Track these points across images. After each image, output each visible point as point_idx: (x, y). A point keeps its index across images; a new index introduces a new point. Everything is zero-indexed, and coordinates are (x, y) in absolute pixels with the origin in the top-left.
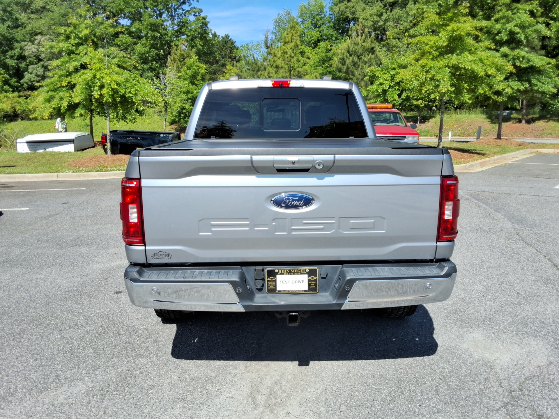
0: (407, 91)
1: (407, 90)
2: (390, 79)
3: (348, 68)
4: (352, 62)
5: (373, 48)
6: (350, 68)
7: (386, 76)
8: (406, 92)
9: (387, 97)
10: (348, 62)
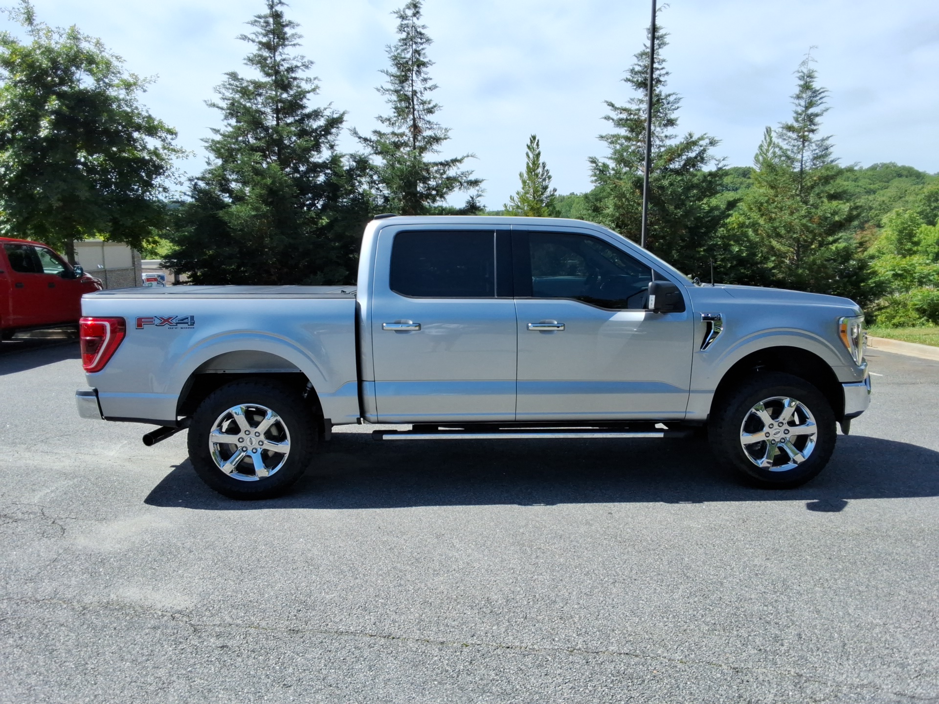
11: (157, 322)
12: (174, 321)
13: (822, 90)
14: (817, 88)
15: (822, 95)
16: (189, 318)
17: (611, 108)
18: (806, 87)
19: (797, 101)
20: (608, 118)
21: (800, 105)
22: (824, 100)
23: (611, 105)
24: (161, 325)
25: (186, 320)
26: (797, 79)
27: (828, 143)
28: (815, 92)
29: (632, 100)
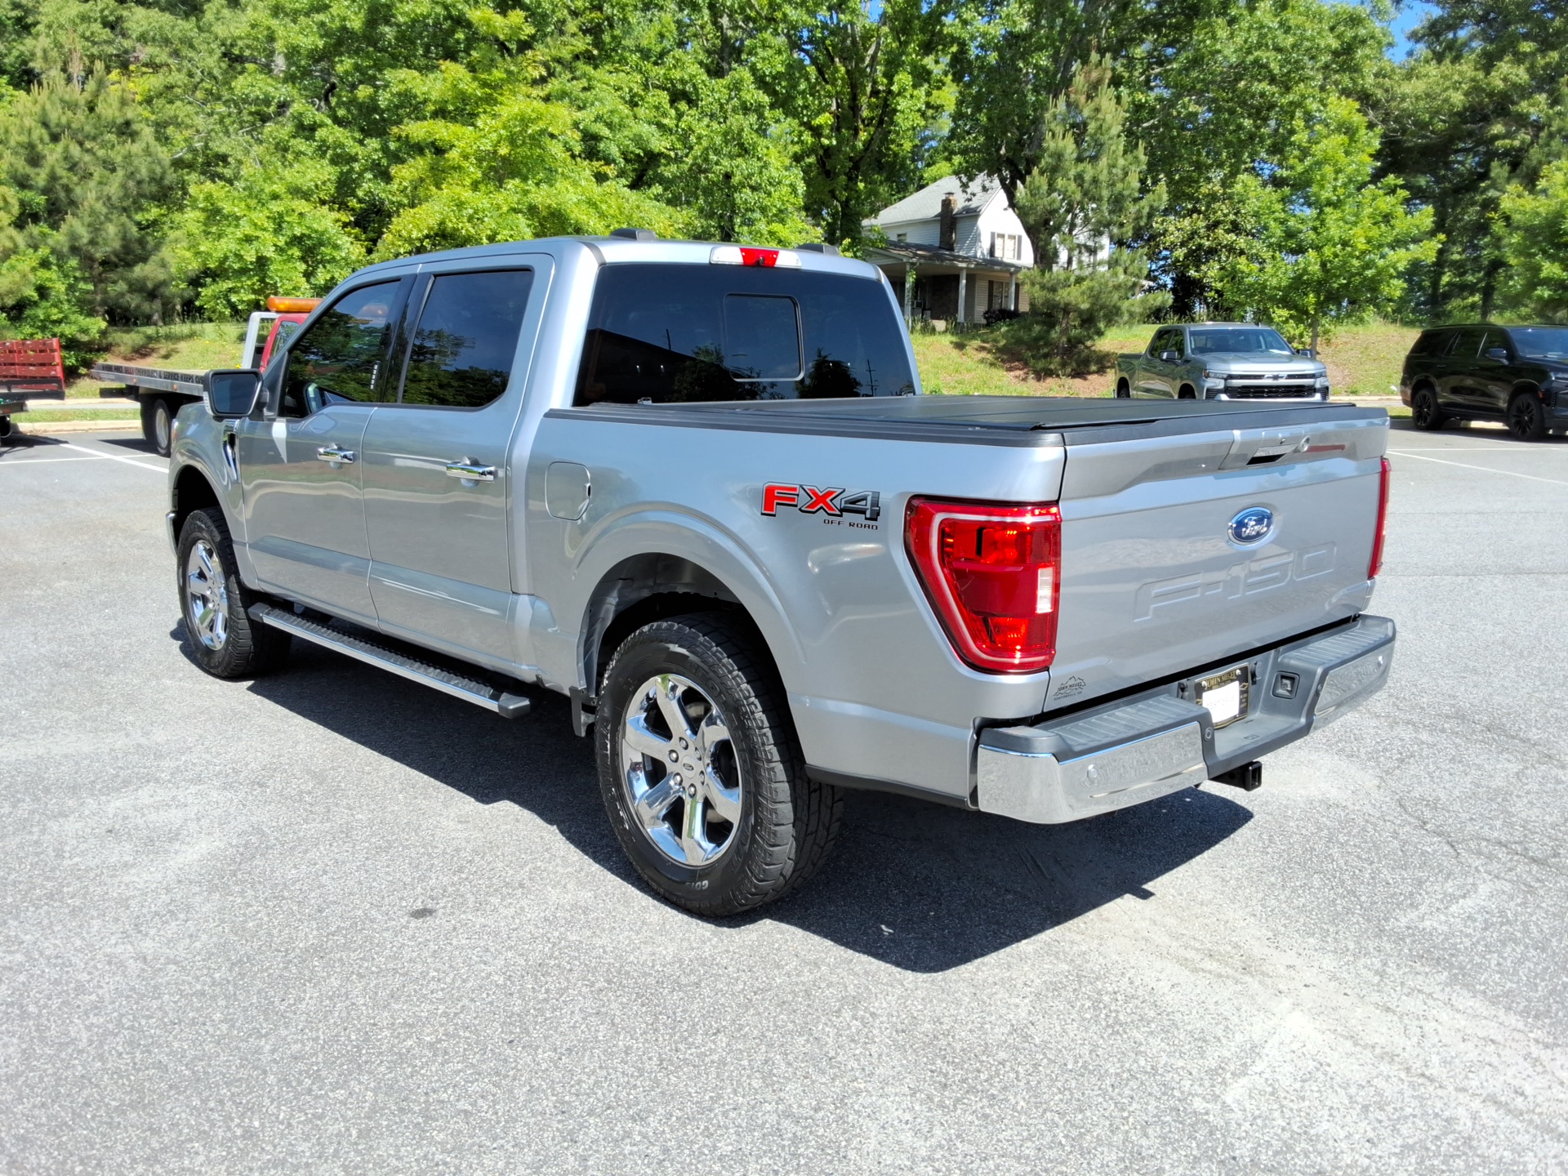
0: (328, 266)
1: (329, 262)
2: (271, 226)
3: (53, 177)
4: (66, 158)
5: (128, 123)
6: (61, 178)
7: (260, 217)
8: (325, 267)
9: (271, 278)
10: (53, 155)
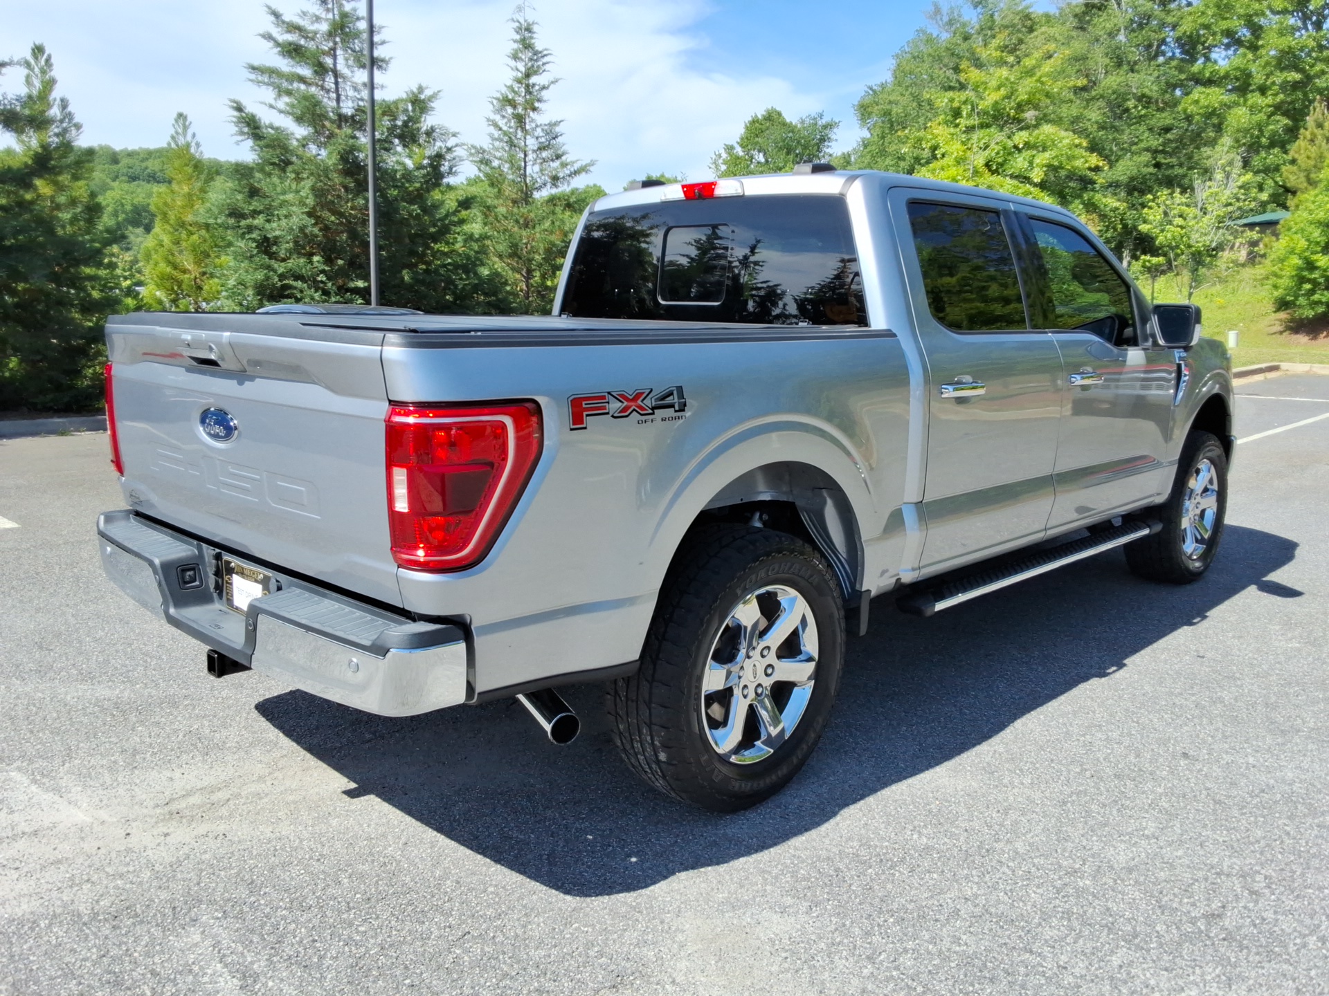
11: (615, 406)
12: (648, 402)
13: (545, 52)
14: (540, 49)
15: (545, 59)
16: (675, 393)
17: (272, 18)
18: (526, 45)
19: (513, 63)
20: (268, 37)
21: (518, 70)
22: (547, 67)
23: (276, 15)
24: (623, 414)
25: (669, 400)
26: (513, 31)
27: (558, 129)
28: (536, 53)
29: (304, 13)
